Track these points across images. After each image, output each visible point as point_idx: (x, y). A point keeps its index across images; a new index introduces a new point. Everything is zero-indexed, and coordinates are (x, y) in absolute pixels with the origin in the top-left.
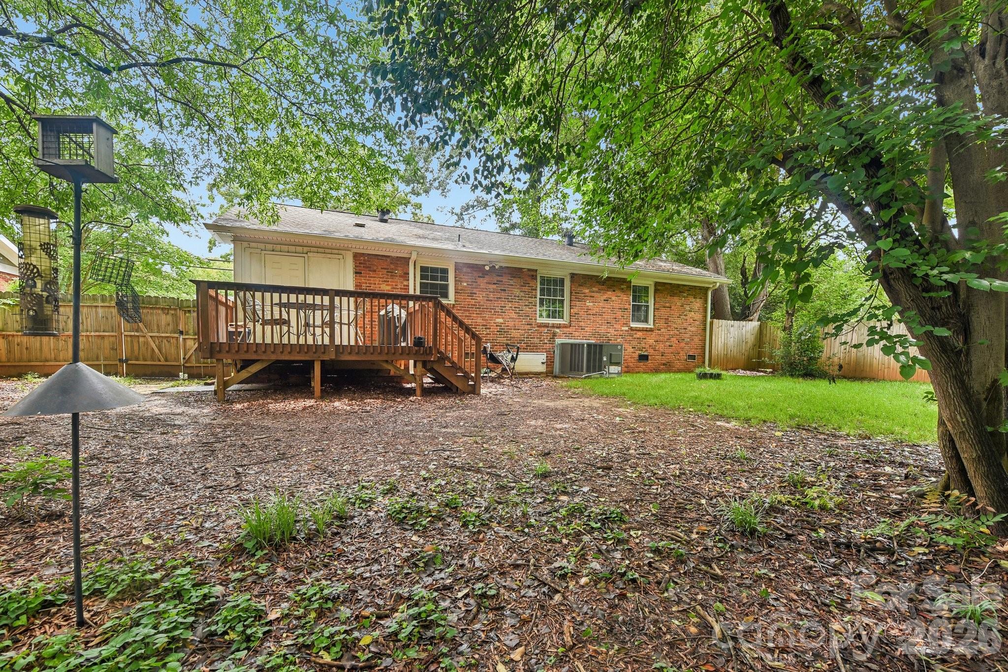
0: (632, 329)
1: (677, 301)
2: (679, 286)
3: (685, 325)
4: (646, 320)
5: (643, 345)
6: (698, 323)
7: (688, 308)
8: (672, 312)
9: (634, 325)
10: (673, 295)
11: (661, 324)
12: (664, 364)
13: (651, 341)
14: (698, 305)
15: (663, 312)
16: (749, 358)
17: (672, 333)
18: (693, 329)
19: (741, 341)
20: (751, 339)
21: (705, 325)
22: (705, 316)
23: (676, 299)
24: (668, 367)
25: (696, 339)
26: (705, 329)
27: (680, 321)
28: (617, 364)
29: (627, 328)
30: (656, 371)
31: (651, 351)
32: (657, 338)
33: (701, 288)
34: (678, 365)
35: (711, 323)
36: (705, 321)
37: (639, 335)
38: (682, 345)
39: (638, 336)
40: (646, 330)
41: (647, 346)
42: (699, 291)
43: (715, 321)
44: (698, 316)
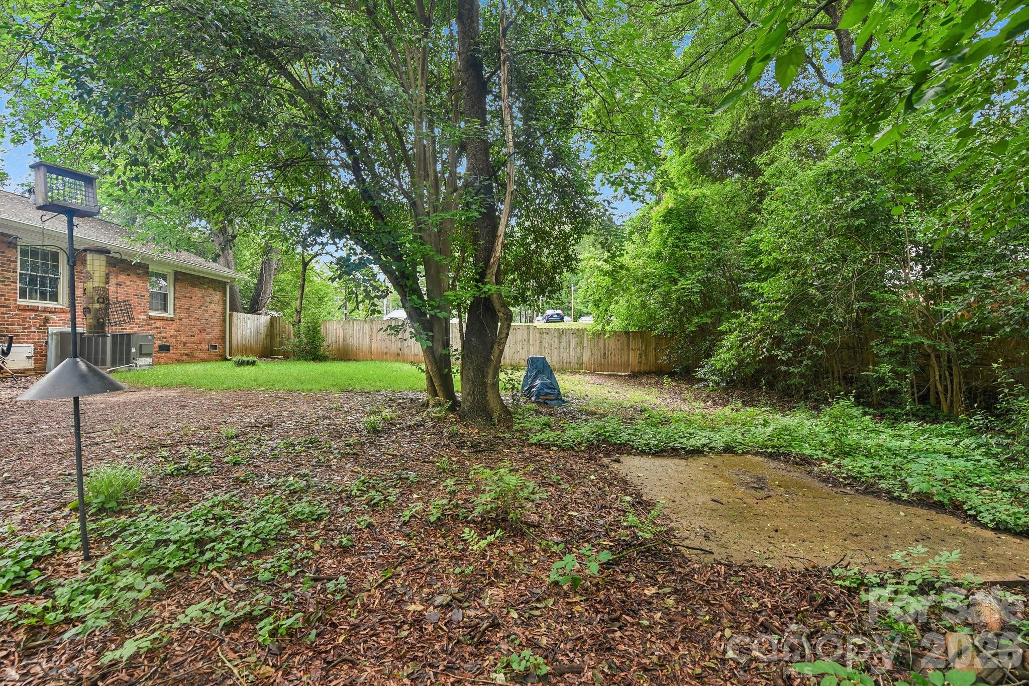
0: (150, 318)
1: (198, 293)
2: (199, 277)
3: (206, 316)
4: (165, 309)
5: (164, 335)
6: (217, 314)
7: (208, 300)
8: (193, 303)
9: (152, 313)
10: (193, 286)
11: (183, 314)
12: (186, 355)
13: (172, 331)
14: (218, 297)
15: (184, 302)
16: (264, 348)
17: (193, 323)
18: (214, 320)
19: (257, 332)
20: (264, 330)
21: (225, 316)
22: (225, 309)
23: (196, 290)
24: (191, 358)
25: (217, 330)
26: (224, 321)
27: (201, 312)
28: (148, 355)
29: (145, 317)
30: (179, 361)
31: (173, 342)
32: (179, 328)
33: (220, 282)
34: (200, 355)
35: (231, 316)
36: (225, 312)
37: (159, 324)
38: (204, 335)
39: (157, 325)
40: (167, 319)
41: (168, 336)
42: (219, 285)
43: (234, 313)
44: (218, 308)
